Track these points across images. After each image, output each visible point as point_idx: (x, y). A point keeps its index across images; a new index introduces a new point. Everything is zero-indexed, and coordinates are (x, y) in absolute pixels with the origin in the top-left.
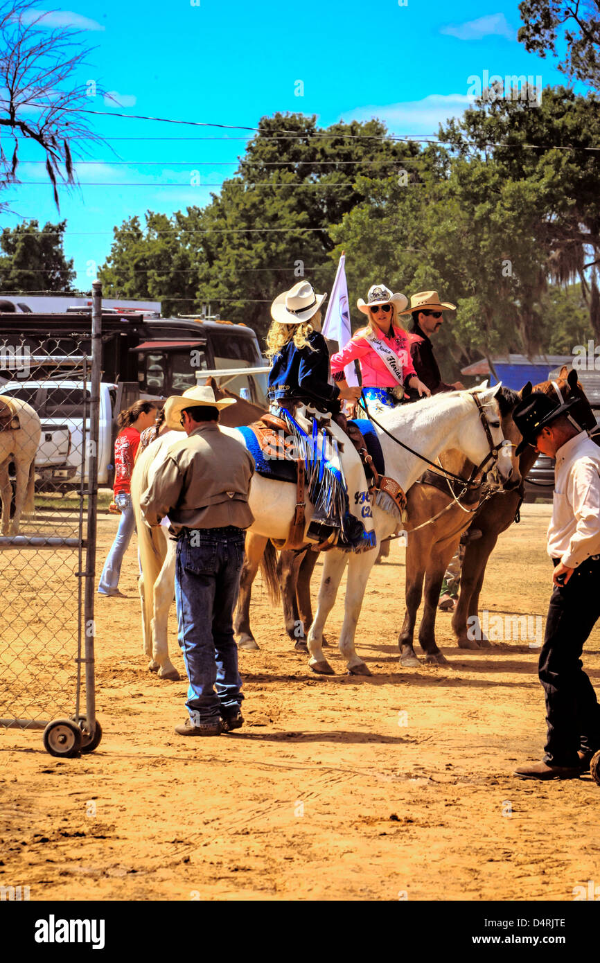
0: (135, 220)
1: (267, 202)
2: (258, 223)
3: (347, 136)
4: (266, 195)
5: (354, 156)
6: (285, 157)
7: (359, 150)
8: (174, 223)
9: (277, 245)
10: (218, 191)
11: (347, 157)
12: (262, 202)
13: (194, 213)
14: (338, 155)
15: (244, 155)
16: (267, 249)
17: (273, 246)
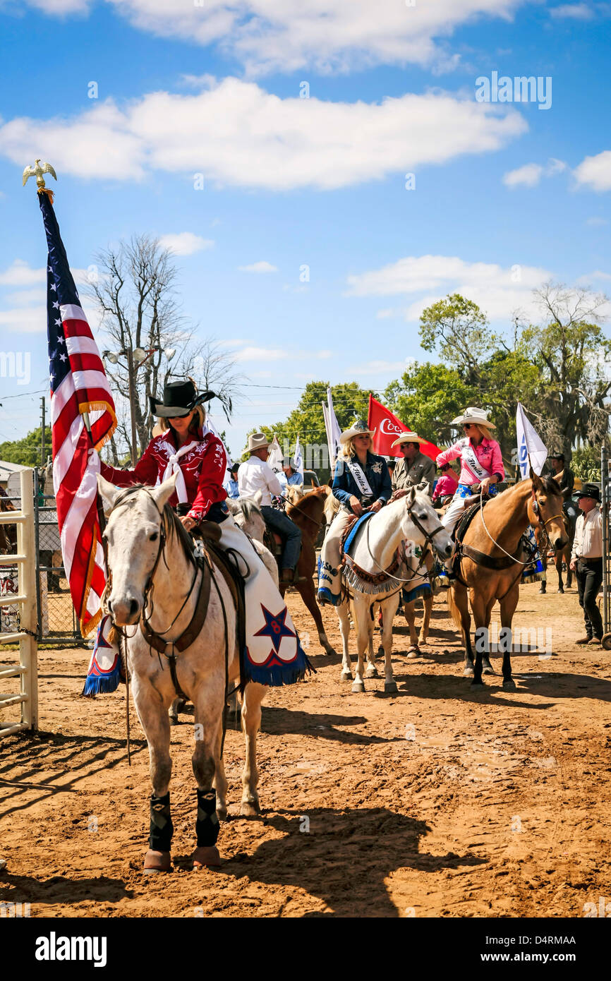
0: (254, 430)
1: (311, 418)
2: (308, 427)
3: (343, 390)
4: (311, 415)
5: (347, 398)
6: (317, 400)
7: (348, 395)
8: (272, 430)
9: (316, 436)
10: (290, 415)
11: (344, 398)
12: (309, 418)
13: (280, 425)
14: (340, 397)
15: (301, 400)
16: (312, 438)
17: (314, 437)
